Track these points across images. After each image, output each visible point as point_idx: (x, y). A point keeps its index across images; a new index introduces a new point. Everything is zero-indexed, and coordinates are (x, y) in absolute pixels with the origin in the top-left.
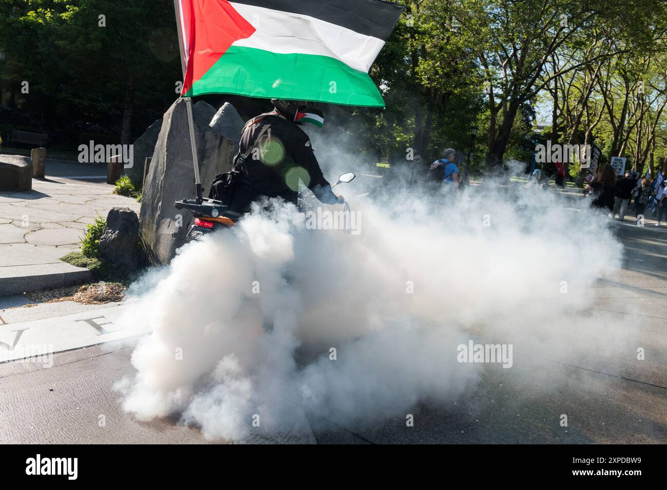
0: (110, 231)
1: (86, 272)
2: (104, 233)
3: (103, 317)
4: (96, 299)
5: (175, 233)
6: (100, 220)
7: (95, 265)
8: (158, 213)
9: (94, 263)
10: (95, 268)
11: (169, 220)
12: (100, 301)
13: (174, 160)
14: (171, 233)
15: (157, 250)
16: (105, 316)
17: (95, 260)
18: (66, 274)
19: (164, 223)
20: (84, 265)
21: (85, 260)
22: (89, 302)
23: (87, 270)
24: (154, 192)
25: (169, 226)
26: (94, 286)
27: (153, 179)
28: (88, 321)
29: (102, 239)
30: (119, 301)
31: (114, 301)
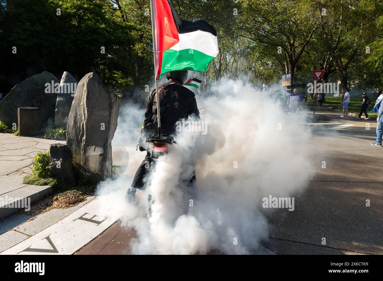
0: (55, 159)
1: (49, 188)
2: (51, 162)
3: (86, 214)
4: (70, 203)
5: (101, 154)
6: (40, 153)
7: (53, 182)
8: (83, 143)
9: (52, 182)
10: (55, 185)
11: (94, 147)
12: (73, 204)
13: (93, 111)
14: (98, 154)
15: (87, 166)
16: (87, 213)
17: (51, 179)
18: (39, 192)
19: (89, 149)
20: (46, 184)
21: (43, 180)
22: (67, 207)
23: (49, 186)
24: (76, 131)
25: (95, 150)
26: (60, 195)
27: (74, 124)
28: (81, 218)
29: (51, 165)
30: (84, 201)
31: (81, 202)
